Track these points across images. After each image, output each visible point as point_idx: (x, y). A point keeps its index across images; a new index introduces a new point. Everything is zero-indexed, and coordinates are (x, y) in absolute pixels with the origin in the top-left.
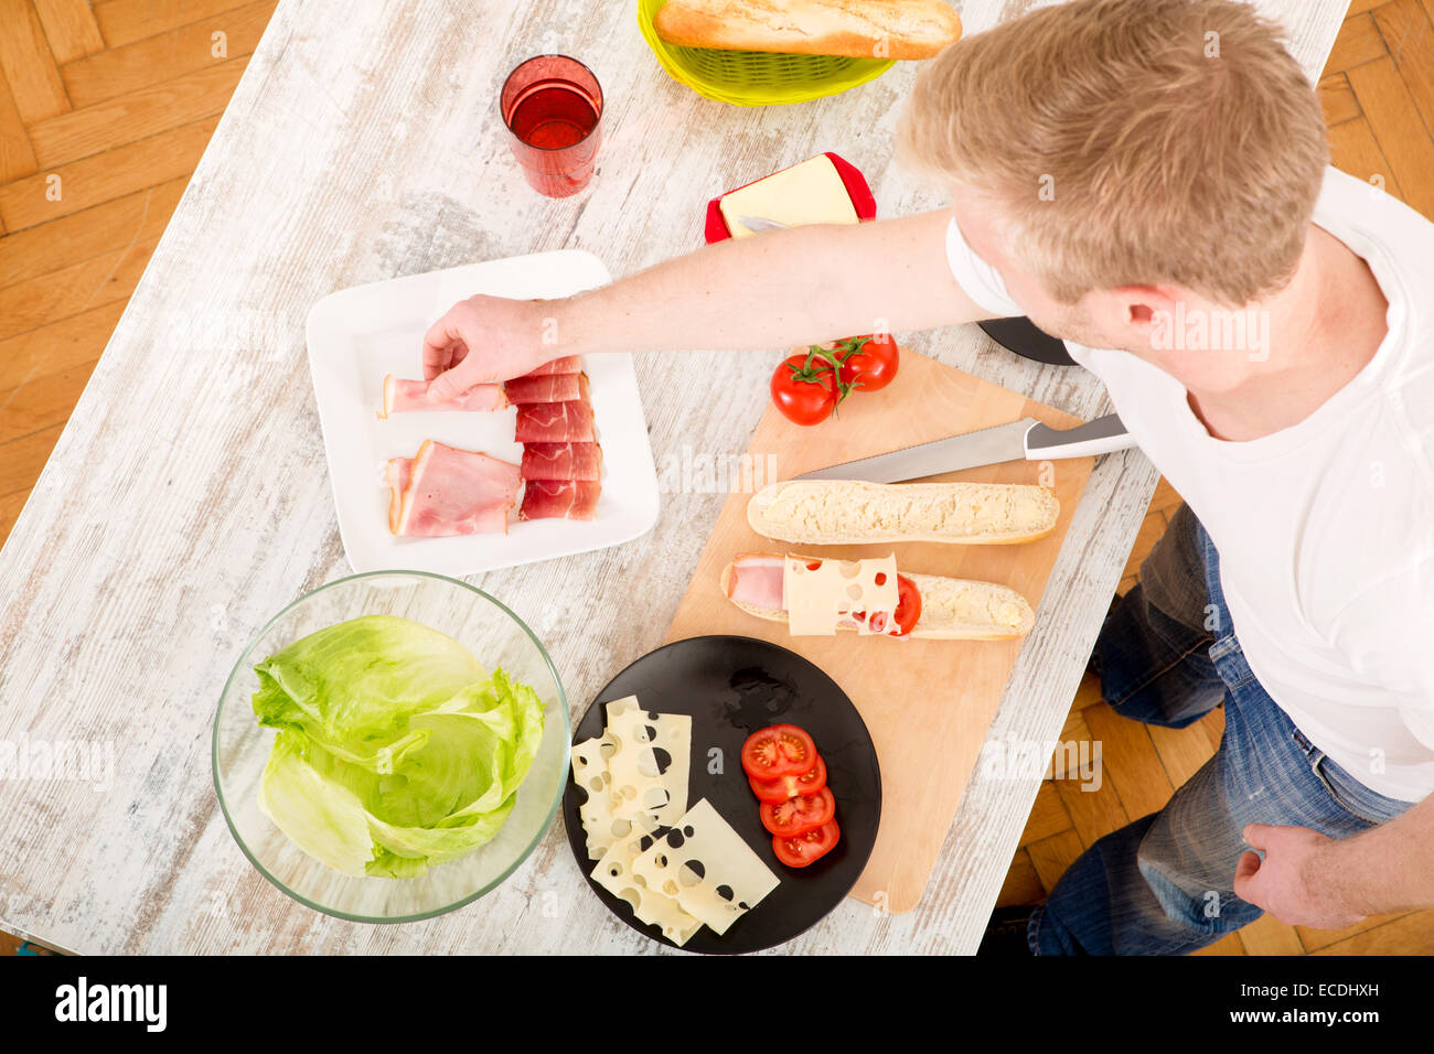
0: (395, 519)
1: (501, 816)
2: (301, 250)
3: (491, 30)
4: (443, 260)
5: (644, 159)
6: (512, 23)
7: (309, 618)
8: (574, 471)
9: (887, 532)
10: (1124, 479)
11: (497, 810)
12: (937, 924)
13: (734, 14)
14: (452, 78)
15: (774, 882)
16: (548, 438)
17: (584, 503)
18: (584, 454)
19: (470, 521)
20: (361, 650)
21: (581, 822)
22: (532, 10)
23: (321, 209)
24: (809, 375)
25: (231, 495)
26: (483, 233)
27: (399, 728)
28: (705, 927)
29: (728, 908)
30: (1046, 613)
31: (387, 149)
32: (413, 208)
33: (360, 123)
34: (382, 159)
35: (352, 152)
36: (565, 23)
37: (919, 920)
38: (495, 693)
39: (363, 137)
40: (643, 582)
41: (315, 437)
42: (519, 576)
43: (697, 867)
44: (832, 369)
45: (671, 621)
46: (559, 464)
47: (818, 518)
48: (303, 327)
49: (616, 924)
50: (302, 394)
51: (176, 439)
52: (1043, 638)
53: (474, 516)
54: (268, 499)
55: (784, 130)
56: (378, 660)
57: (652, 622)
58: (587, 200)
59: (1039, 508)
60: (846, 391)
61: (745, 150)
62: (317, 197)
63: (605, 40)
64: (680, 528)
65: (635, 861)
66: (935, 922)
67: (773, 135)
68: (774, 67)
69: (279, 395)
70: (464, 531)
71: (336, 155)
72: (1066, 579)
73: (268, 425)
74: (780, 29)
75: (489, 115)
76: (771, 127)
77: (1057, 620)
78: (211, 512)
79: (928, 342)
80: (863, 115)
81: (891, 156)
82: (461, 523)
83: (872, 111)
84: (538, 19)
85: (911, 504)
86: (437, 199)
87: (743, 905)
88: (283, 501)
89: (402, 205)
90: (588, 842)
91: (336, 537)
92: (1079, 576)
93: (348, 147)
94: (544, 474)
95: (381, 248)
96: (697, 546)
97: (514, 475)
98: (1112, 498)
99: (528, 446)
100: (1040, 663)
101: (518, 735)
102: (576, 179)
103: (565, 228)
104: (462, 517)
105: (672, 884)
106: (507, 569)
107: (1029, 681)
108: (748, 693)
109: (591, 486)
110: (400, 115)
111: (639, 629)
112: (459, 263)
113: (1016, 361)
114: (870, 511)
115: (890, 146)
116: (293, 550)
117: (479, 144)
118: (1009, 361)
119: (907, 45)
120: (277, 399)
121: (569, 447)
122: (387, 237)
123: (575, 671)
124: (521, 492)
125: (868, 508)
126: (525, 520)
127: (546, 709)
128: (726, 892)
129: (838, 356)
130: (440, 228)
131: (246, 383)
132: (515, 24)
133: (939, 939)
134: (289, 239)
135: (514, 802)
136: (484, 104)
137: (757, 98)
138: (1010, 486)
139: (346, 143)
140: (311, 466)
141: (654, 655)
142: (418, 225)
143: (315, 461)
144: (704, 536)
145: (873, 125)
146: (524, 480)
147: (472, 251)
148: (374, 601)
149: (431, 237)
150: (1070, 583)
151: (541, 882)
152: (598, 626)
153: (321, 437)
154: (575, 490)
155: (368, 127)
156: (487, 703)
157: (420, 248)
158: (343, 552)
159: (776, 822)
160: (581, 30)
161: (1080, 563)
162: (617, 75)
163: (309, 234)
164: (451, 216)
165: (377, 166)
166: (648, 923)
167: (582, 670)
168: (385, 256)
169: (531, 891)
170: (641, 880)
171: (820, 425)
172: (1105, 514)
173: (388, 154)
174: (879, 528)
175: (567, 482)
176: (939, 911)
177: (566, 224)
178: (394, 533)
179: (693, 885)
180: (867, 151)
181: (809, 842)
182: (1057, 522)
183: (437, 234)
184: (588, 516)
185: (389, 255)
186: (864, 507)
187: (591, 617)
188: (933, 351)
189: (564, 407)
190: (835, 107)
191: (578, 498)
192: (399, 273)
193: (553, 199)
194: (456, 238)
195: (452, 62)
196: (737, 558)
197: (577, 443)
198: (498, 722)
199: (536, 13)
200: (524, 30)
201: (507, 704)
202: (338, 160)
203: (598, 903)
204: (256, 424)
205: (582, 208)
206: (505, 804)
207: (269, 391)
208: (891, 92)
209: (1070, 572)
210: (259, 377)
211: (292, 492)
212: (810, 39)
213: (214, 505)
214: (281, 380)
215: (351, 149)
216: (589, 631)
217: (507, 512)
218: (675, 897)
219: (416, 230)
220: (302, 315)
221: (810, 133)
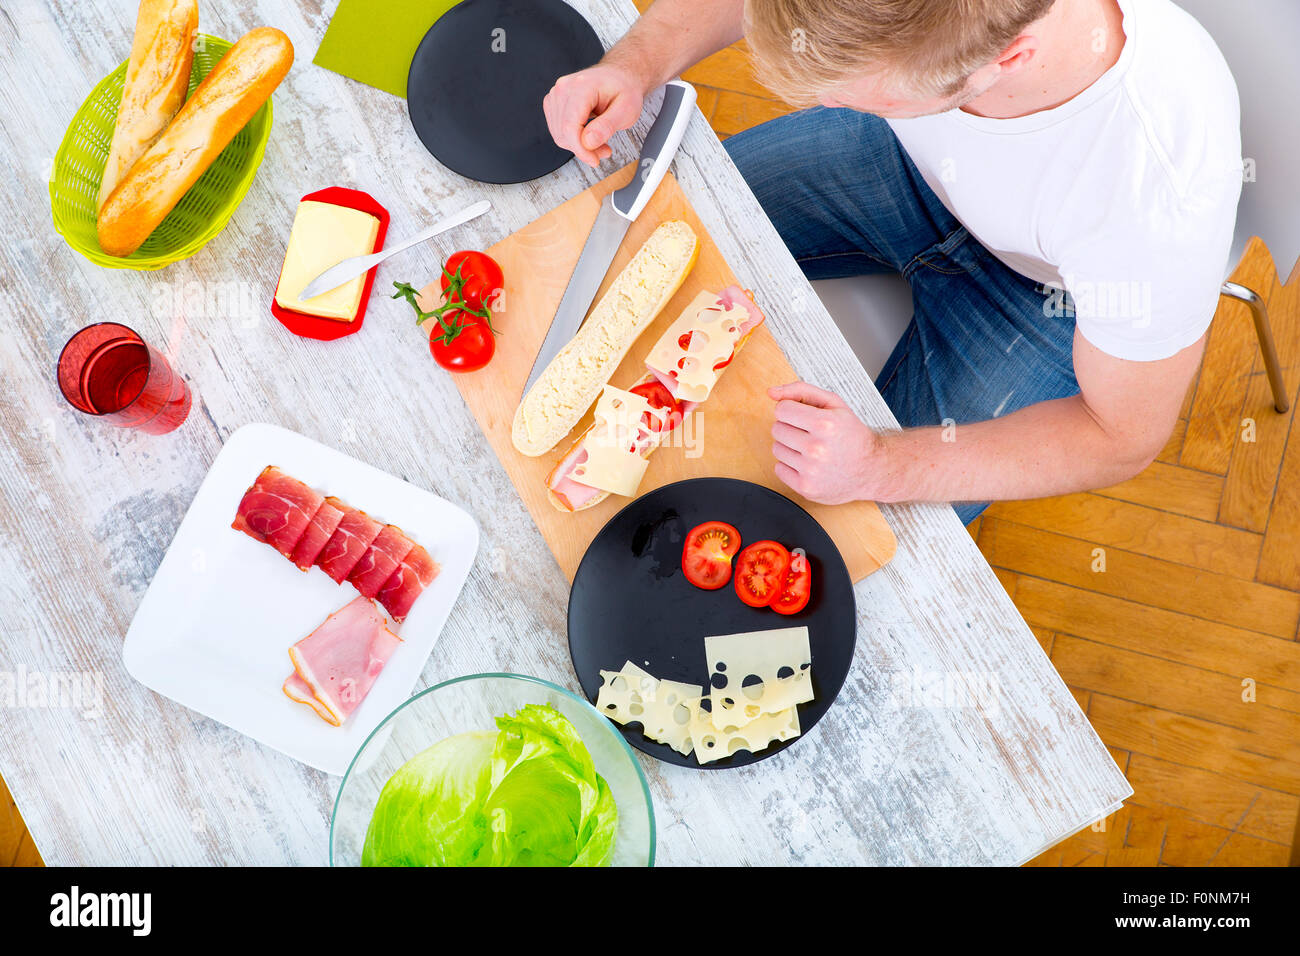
0: (330, 717)
1: (606, 799)
2: (75, 641)
3: (20, 380)
4: (164, 540)
5: (204, 337)
6: (26, 359)
7: (355, 835)
8: (394, 557)
9: (611, 360)
10: (700, 165)
11: (600, 796)
12: (920, 535)
13: (145, 188)
14: (35, 434)
15: (805, 630)
16: (355, 558)
17: (424, 569)
18: (386, 539)
19: (373, 662)
20: (404, 813)
21: (655, 742)
22: (29, 338)
23: (56, 603)
24: (453, 331)
25: (218, 828)
26: (167, 496)
27: (484, 827)
28: (800, 707)
29: (798, 679)
30: (755, 291)
31: (49, 522)
32: (108, 534)
33: (14, 527)
34: (53, 530)
35: (31, 548)
36: (58, 321)
37: (908, 547)
38: (512, 735)
39: (26, 532)
40: (514, 567)
41: (223, 733)
42: (441, 656)
43: (752, 680)
44: (461, 311)
45: (558, 567)
46: (380, 564)
47: (563, 403)
48: (134, 681)
49: (749, 771)
50: (184, 718)
51: (144, 839)
52: (771, 306)
53: (371, 656)
54: (242, 802)
55: (260, 220)
56: (422, 806)
57: (549, 582)
58: (202, 401)
59: (675, 238)
60: (486, 314)
61: (253, 259)
62: (44, 599)
63: (94, 300)
64: (496, 511)
65: (714, 723)
66: (917, 536)
67: (258, 230)
68: (207, 192)
69: (171, 736)
70: (376, 671)
71: (25, 562)
72: (740, 258)
73: (188, 763)
74: (181, 163)
75: (83, 426)
76: (251, 227)
77: (765, 287)
78: (219, 852)
79: (496, 230)
80: (293, 155)
81: (340, 157)
82: (369, 669)
83: (296, 145)
84: (39, 339)
85: (603, 328)
86: (115, 511)
87: (804, 667)
88: (252, 791)
89: (101, 541)
90: (674, 748)
91: (310, 771)
92: (745, 247)
93: (25, 549)
94: (379, 580)
95: (119, 580)
96: (518, 507)
97: (364, 603)
98: (706, 182)
99: (350, 578)
100: (787, 322)
101: (557, 742)
102: (180, 398)
103: (210, 432)
104: (366, 665)
105: (750, 708)
106: (429, 660)
107: (795, 340)
108: (652, 549)
109: (415, 553)
110: (31, 492)
111: (546, 595)
112: (176, 530)
113: (557, 177)
114: (586, 362)
115: (331, 152)
116: (295, 811)
117: (99, 450)
118: (553, 182)
119: (264, 80)
120: (173, 740)
121: (374, 548)
122: (115, 569)
123: (542, 665)
124: (380, 608)
125: (583, 362)
126: (403, 619)
127: (552, 706)
128: (785, 672)
129: (455, 300)
130: (139, 525)
131: (142, 754)
132: (29, 358)
133: (932, 542)
134: (60, 644)
135: (603, 780)
136: (72, 424)
137: (221, 220)
138: (644, 247)
139: (21, 549)
140: (242, 750)
141: (573, 596)
142: (124, 540)
143: (241, 746)
144: (515, 497)
145: (307, 152)
146: (372, 599)
147: (174, 513)
148: (378, 777)
149: (141, 536)
150: (746, 258)
151: (677, 804)
152: (522, 624)
153: (227, 728)
154: (410, 568)
155: (21, 523)
156: (514, 748)
157: (142, 551)
158: (325, 774)
159: (762, 597)
160: (72, 313)
161: (737, 240)
162: (126, 311)
163: (68, 627)
164: (137, 510)
165: (56, 539)
166: (766, 747)
167: (545, 659)
168: (129, 581)
169: (678, 817)
170: (731, 729)
171: (496, 351)
172: (714, 195)
173: (54, 523)
174: (603, 365)
175: (399, 569)
176: (912, 527)
177: (207, 429)
178: (338, 725)
179: (763, 692)
180: (323, 171)
181: (793, 583)
182: (696, 233)
183: (142, 530)
184: (435, 571)
185: (130, 578)
186: (581, 364)
187: (511, 624)
188: (504, 232)
189: (341, 530)
190: (272, 170)
191: (416, 569)
192: (149, 580)
193: (182, 426)
194: (156, 518)
195: (21, 425)
196: (548, 483)
197: (376, 540)
198: (534, 749)
199: (34, 337)
200: (39, 355)
201: (527, 733)
202: (29, 563)
203: (724, 773)
204: (179, 769)
205: (205, 409)
206: (600, 788)
207: (162, 742)
208: (293, 122)
209: (738, 252)
210: (147, 743)
211: (251, 780)
212: (206, 147)
213: (216, 846)
214: (161, 727)
215: (28, 548)
216: (520, 634)
217: (386, 629)
218: (761, 712)
219: (126, 544)
220: (124, 676)
221: (277, 202)
